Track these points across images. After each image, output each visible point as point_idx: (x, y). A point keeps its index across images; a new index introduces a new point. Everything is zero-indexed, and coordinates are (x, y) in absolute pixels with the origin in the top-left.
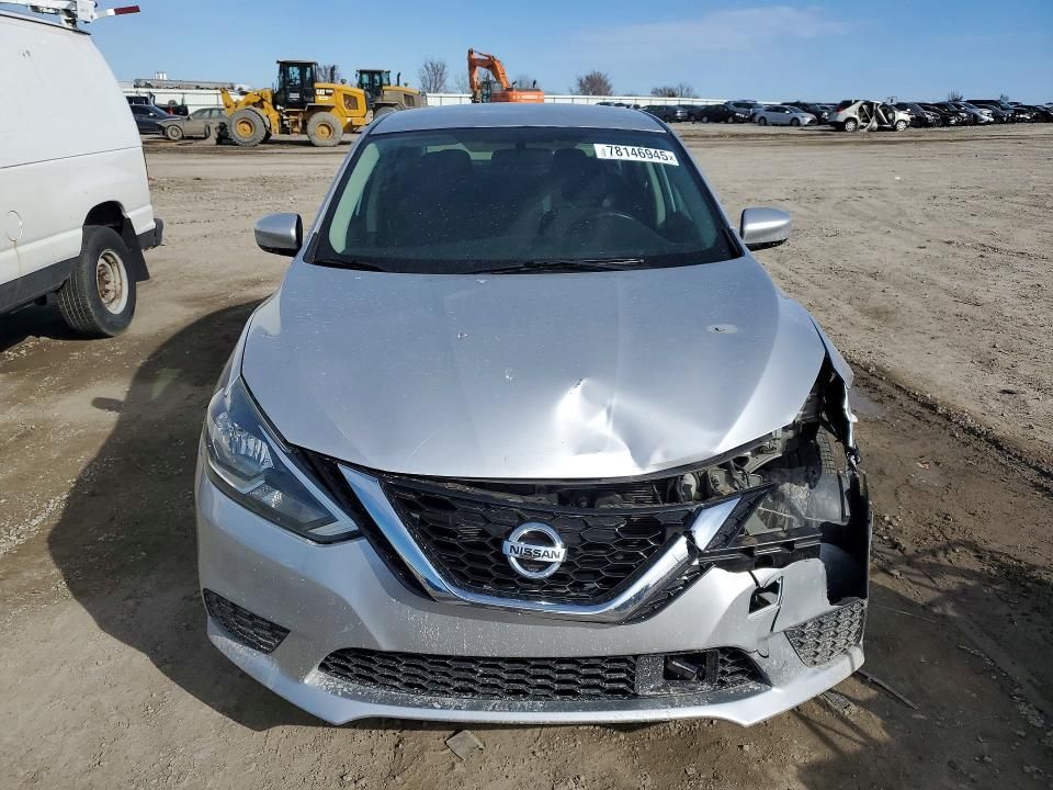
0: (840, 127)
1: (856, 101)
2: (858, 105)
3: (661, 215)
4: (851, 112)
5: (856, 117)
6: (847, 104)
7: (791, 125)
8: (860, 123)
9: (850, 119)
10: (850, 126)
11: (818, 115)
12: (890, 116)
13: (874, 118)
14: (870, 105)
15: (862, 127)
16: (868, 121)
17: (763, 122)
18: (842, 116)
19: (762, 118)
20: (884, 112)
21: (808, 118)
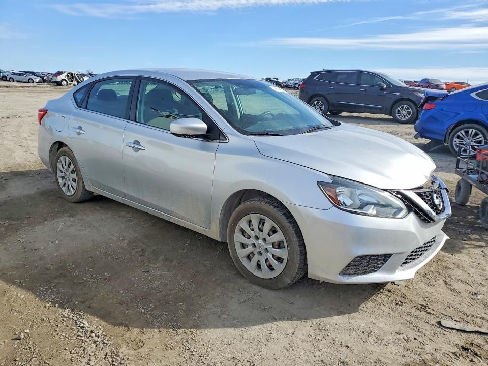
0: (59, 84)
1: (65, 72)
2: (66, 73)
3: (239, 117)
4: (63, 76)
5: (66, 79)
6: (59, 73)
7: (29, 82)
8: (69, 82)
9: (63, 80)
10: (64, 83)
11: (42, 78)
12: (82, 79)
13: (74, 80)
14: (72, 74)
15: (70, 84)
16: (72, 81)
17: (13, 80)
18: (59, 79)
19: (11, 78)
20: (78, 77)
21: (37, 79)
